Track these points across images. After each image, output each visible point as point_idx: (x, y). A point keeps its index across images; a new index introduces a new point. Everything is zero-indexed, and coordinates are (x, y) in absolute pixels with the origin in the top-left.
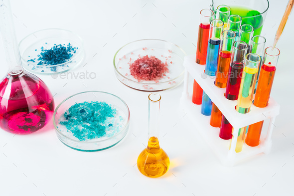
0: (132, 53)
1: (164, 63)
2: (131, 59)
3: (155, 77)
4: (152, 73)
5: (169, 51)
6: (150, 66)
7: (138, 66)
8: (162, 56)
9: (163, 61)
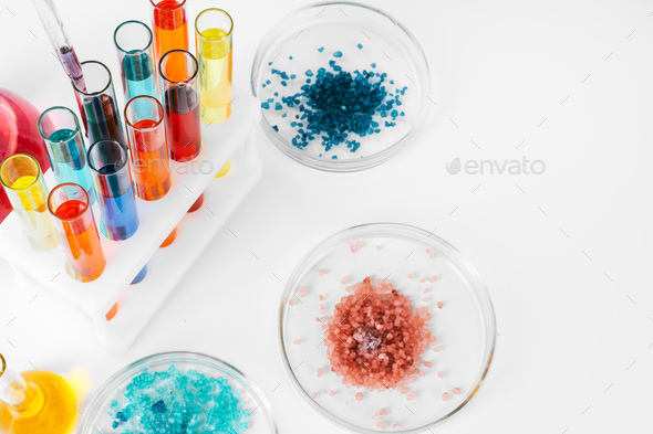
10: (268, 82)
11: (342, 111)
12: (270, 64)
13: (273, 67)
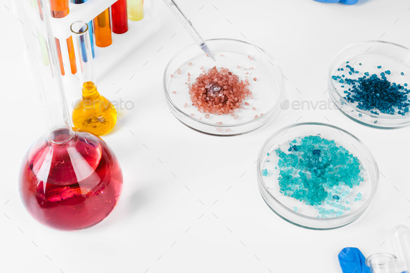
0: (191, 64)
1: (244, 80)
2: (189, 75)
3: (232, 109)
4: (228, 103)
5: (249, 57)
6: (222, 89)
7: (203, 89)
8: (239, 67)
9: (242, 76)
10: (342, 69)
11: (376, 96)
12: (348, 62)
13: (348, 64)
